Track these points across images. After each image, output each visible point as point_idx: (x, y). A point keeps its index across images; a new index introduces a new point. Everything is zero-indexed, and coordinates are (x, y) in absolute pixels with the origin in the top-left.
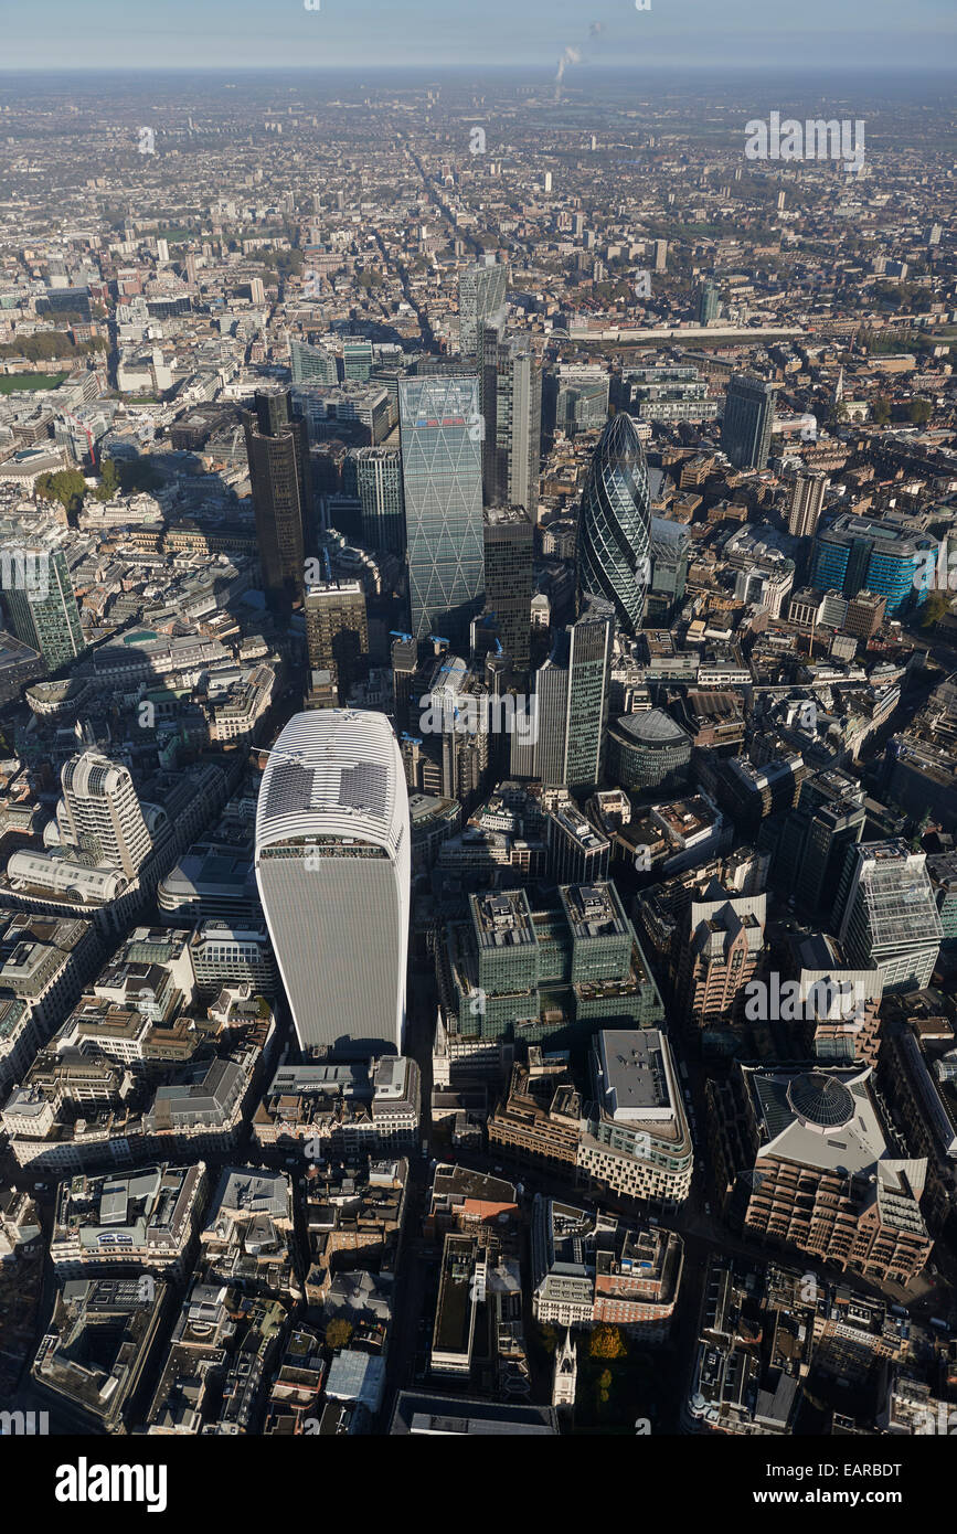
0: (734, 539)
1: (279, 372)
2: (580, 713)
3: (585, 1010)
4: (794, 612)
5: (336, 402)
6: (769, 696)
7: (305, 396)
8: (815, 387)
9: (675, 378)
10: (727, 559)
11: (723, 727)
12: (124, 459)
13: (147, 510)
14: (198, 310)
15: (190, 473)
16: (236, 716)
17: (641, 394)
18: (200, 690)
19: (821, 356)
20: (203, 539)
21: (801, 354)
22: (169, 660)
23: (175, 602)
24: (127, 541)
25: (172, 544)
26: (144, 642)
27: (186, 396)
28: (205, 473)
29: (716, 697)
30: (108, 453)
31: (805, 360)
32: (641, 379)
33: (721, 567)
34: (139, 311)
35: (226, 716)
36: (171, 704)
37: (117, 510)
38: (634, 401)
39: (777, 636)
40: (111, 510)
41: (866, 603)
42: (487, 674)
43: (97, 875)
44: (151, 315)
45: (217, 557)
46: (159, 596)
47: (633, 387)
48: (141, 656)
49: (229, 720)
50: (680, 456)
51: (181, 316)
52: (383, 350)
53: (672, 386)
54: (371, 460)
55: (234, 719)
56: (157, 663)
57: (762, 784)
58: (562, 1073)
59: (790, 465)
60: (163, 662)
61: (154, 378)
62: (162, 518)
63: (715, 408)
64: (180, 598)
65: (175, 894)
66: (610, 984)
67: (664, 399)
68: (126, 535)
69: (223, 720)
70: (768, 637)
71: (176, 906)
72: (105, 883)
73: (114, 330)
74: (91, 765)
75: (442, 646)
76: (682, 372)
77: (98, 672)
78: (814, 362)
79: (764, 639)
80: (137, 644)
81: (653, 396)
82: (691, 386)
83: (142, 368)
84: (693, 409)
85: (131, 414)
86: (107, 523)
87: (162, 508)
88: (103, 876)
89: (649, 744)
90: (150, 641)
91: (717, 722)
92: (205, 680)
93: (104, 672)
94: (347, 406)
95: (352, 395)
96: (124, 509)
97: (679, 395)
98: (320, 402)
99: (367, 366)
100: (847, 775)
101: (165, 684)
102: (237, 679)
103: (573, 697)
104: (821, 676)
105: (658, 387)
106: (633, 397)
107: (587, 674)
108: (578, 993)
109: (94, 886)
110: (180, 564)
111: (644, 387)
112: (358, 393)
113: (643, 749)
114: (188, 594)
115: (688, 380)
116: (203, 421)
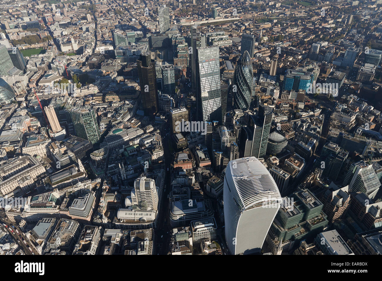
0: (260, 79)
1: (109, 42)
2: (264, 138)
3: (313, 227)
4: (283, 97)
5: (135, 50)
6: (297, 123)
7: (125, 50)
8: (252, 34)
9: (220, 35)
10: (260, 85)
11: (291, 133)
12: (78, 74)
13: (94, 89)
14: (73, 25)
15: (101, 76)
16: (159, 152)
17: (212, 40)
18: (141, 144)
19: (249, 25)
20: (117, 96)
21: (244, 25)
22: (128, 137)
23: (120, 118)
24: (92, 99)
25: (108, 99)
26: (119, 132)
27: (86, 52)
28: (104, 76)
29: (285, 125)
30: (73, 72)
31: (246, 26)
32: (212, 36)
33: (261, 87)
34: (57, 26)
35: (156, 152)
36: (134, 150)
37: (85, 90)
38: (211, 42)
39: (284, 104)
40: (83, 90)
41: (302, 93)
42: (235, 130)
43: (149, 213)
44: (60, 27)
45: (125, 102)
46: (113, 116)
47: (210, 38)
48: (120, 137)
49: (157, 153)
50: (233, 57)
51: (69, 27)
52: (138, 33)
53: (220, 37)
54: (166, 69)
55: (158, 153)
56: (125, 138)
57: (310, 148)
58: (314, 248)
59: (259, 56)
60: (126, 137)
61: (72, 47)
62: (99, 91)
63: (231, 42)
64: (121, 116)
65: (177, 215)
66: (316, 219)
67: (218, 41)
68: (92, 98)
69: (155, 154)
70: (282, 105)
71: (178, 218)
72: (152, 215)
73: (51, 33)
74: (144, 181)
75: (216, 123)
76: (221, 33)
77: (108, 144)
78: (248, 27)
79: (282, 106)
80: (117, 133)
81: (215, 40)
82: (224, 37)
83: (68, 44)
84: (226, 42)
85: (72, 59)
86: (82, 94)
87: (98, 88)
88: (151, 213)
89: (278, 142)
90: (120, 132)
91: (289, 132)
92: (142, 141)
93: (110, 143)
94: (139, 51)
95: (139, 48)
96: (87, 90)
97: (222, 39)
98: (131, 51)
99: (134, 38)
100: (334, 144)
101: (129, 144)
102: (152, 140)
103: (263, 134)
104: (303, 114)
105: (216, 37)
106: (210, 41)
107: (267, 127)
108: (310, 223)
109: (149, 217)
110: (114, 105)
111: (213, 38)
112: (140, 47)
113: (276, 144)
114: (123, 115)
115: (223, 35)
116: (96, 59)
